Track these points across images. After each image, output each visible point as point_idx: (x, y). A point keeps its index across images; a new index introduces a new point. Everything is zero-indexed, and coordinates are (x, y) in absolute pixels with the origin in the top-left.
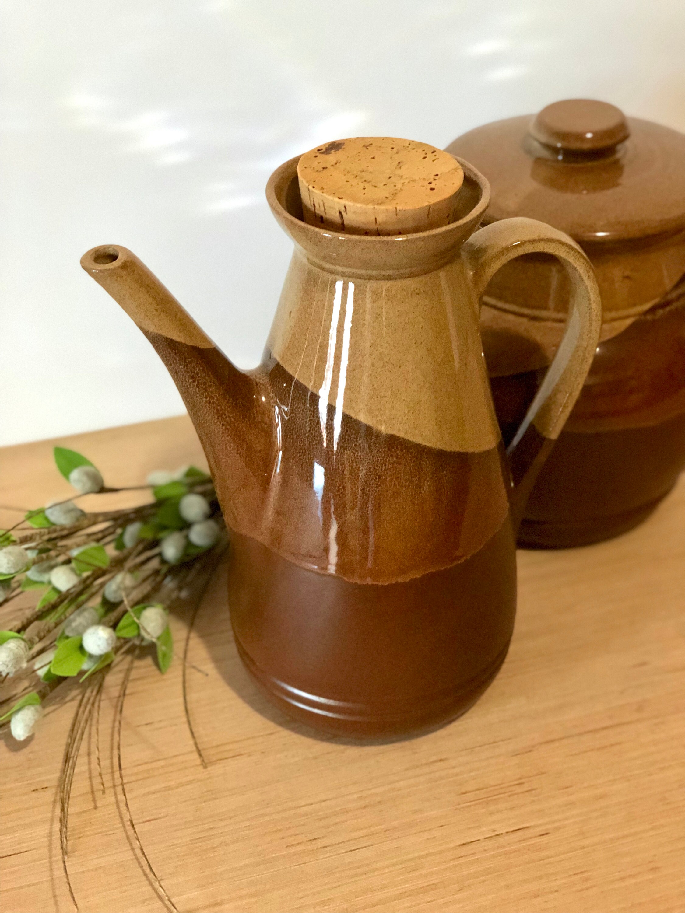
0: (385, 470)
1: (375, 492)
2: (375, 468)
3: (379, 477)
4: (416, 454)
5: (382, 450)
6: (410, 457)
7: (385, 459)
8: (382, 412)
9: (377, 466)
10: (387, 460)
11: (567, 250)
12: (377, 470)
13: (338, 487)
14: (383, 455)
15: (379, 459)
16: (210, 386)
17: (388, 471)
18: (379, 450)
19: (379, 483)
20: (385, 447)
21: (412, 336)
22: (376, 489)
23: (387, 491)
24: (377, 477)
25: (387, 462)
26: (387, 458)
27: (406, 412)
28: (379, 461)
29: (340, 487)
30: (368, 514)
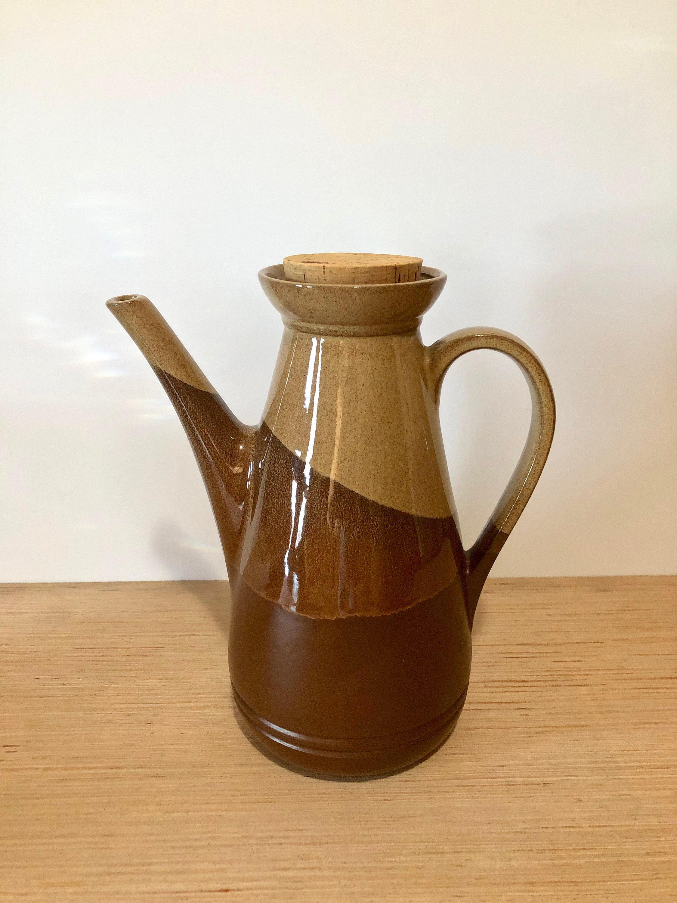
0: (320, 509)
1: (310, 528)
2: (312, 506)
3: (315, 516)
4: (348, 499)
5: (319, 491)
6: (343, 501)
7: (320, 499)
8: (322, 456)
9: (313, 505)
10: (323, 500)
11: (519, 350)
12: (313, 508)
13: (283, 520)
14: (319, 495)
15: (316, 498)
16: (200, 422)
17: (322, 511)
18: (316, 490)
19: (314, 521)
20: (321, 488)
21: (353, 390)
22: (311, 525)
23: (320, 529)
24: (313, 514)
25: (322, 502)
26: (322, 499)
27: (343, 460)
28: (316, 500)
29: (285, 520)
30: (303, 548)
